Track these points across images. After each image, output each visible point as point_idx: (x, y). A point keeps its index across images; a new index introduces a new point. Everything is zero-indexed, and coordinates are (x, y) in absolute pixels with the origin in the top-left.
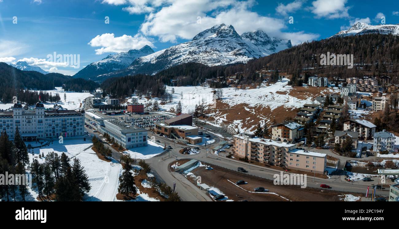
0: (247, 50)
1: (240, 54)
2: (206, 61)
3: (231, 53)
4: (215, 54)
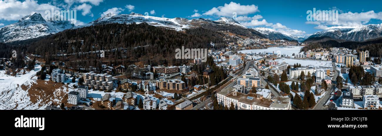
0: (47, 29)
1: (43, 31)
2: (23, 35)
3: (38, 30)
4: (29, 31)
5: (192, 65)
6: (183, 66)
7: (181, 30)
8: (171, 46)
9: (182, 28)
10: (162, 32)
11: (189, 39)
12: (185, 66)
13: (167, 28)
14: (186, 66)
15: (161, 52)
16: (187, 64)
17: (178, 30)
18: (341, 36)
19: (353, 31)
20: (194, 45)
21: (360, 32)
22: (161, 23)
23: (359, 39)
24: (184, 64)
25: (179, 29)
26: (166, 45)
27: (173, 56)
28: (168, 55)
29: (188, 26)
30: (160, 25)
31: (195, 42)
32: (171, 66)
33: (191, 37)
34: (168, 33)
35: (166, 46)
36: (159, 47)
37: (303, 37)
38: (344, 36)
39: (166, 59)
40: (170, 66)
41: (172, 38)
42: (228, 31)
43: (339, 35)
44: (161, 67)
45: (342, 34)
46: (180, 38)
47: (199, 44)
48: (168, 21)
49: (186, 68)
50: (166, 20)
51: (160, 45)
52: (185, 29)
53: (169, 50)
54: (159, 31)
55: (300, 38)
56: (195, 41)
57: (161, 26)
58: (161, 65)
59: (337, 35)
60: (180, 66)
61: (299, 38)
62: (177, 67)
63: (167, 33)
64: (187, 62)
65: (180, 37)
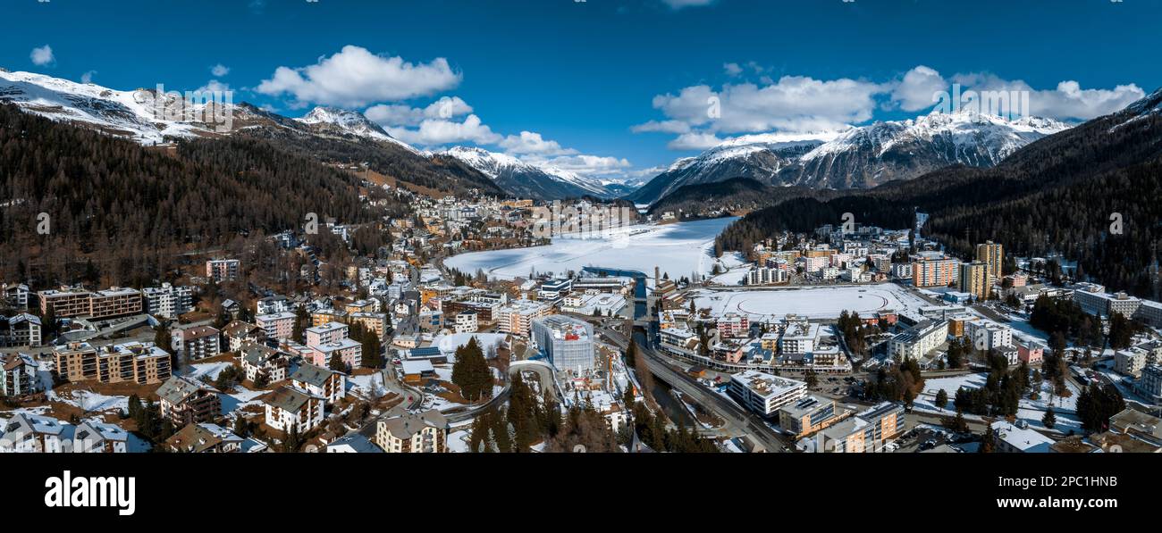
5: (197, 285)
6: (160, 286)
7: (159, 140)
8: (114, 206)
9: (164, 132)
10: (80, 144)
11: (189, 179)
12: (171, 289)
13: (102, 128)
14: (174, 287)
15: (71, 229)
16: (180, 280)
17: (144, 142)
18: (778, 170)
19: (823, 151)
20: (208, 204)
21: (847, 152)
22: (75, 106)
23: (848, 180)
24: (165, 281)
25: (149, 138)
26: (95, 199)
27: (123, 245)
28: (102, 241)
29: (190, 127)
30: (72, 114)
31: (213, 192)
32: (112, 288)
33: (198, 173)
34: (103, 149)
35: (94, 207)
36: (66, 210)
37: (622, 182)
38: (787, 173)
39: (93, 257)
40: (108, 288)
41: (121, 173)
42: (363, 165)
43: (769, 170)
44: (71, 293)
45: (781, 166)
46: (151, 175)
47: (229, 202)
48: (107, 99)
49: (175, 295)
50: (99, 97)
51: (68, 201)
52: (175, 139)
53: (106, 222)
54: (68, 139)
55: (611, 187)
56: (213, 188)
57: (75, 118)
58: (72, 282)
59: (763, 167)
60: (150, 290)
61: (607, 186)
62: (136, 292)
63: (98, 152)
64: (176, 271)
65: (154, 168)
